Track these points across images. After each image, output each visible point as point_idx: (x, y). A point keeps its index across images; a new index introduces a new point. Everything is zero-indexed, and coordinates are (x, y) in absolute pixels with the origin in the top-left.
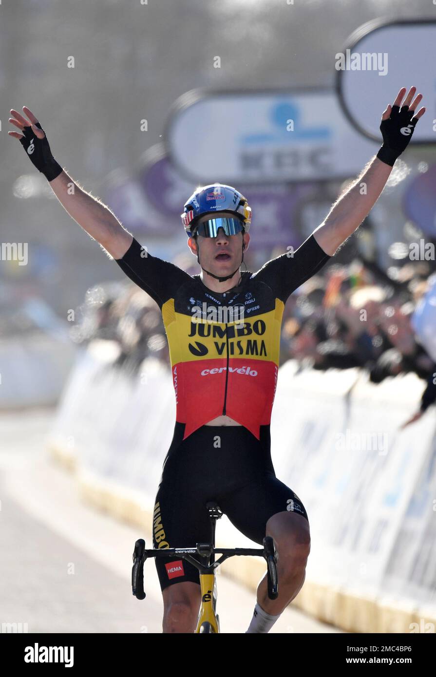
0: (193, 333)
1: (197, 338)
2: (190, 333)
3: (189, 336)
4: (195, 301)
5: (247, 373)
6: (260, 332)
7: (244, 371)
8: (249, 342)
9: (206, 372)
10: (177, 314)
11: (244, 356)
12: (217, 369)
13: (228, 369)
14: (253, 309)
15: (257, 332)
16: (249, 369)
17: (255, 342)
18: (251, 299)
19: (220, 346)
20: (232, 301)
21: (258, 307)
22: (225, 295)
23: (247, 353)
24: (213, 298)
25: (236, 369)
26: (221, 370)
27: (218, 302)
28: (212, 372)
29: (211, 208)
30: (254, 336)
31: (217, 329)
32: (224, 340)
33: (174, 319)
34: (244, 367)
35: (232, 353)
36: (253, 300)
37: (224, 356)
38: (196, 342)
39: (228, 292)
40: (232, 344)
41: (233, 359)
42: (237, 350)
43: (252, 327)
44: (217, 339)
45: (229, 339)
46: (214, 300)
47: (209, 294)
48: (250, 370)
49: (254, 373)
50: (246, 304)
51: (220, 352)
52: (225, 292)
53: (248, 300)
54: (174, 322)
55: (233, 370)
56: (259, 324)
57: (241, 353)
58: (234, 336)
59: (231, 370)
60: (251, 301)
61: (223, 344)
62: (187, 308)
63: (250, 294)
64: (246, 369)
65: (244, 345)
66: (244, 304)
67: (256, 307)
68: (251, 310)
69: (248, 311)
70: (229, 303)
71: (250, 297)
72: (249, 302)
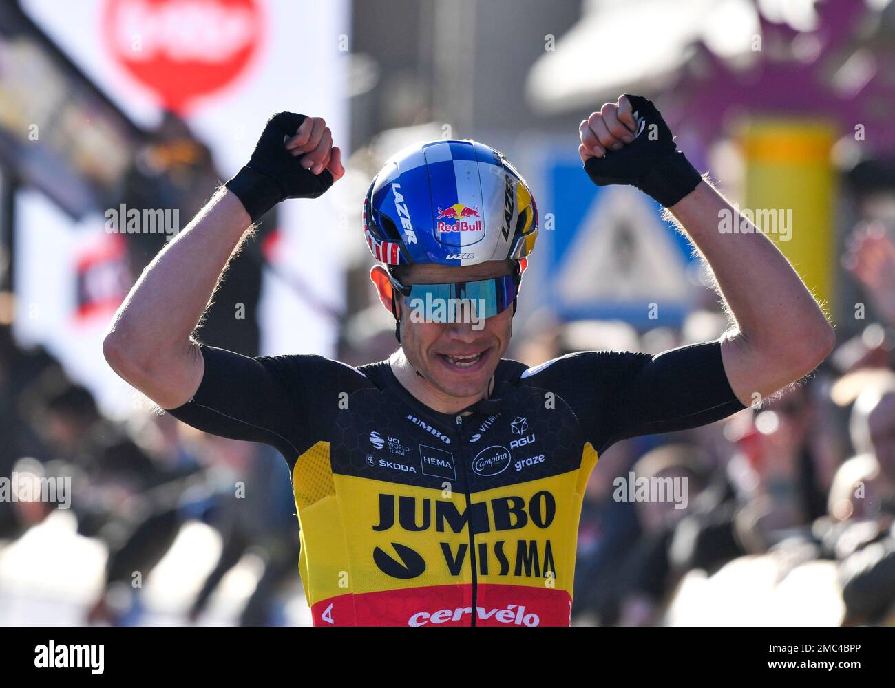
0: (385, 523)
1: (397, 533)
2: (377, 523)
3: (375, 528)
4: (382, 441)
5: (518, 622)
6: (544, 521)
7: (512, 615)
8: (521, 544)
9: (420, 620)
10: (337, 478)
11: (511, 580)
12: (448, 613)
13: (474, 611)
15: (537, 522)
16: (522, 609)
17: (534, 544)
18: (524, 435)
19: (454, 554)
20: (478, 436)
21: (541, 458)
22: (459, 420)
23: (518, 573)
24: (429, 428)
25: (494, 611)
26: (457, 615)
27: (443, 437)
28: (436, 619)
29: (448, 258)
30: (530, 532)
31: (446, 509)
32: (464, 537)
33: (332, 491)
34: (511, 607)
35: (485, 571)
36: (531, 439)
37: (465, 577)
38: (393, 544)
39: (467, 414)
40: (483, 547)
41: (487, 586)
42: (494, 564)
43: (526, 509)
44: (448, 535)
45: (475, 536)
46: (434, 432)
47: (420, 417)
48: (525, 614)
49: (532, 620)
50: (512, 447)
51: (455, 568)
52: (459, 413)
53: (518, 437)
54: (328, 498)
55: (487, 612)
56: (543, 499)
57: (504, 571)
58: (486, 530)
59: (482, 613)
60: (525, 441)
61: (462, 548)
62: (365, 462)
63: (524, 421)
64: (515, 611)
65: (511, 552)
66: (509, 447)
67: (536, 458)
68: (525, 463)
69: (518, 465)
70: (472, 441)
71: (522, 431)
72: (521, 442)
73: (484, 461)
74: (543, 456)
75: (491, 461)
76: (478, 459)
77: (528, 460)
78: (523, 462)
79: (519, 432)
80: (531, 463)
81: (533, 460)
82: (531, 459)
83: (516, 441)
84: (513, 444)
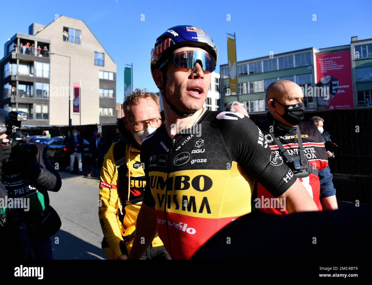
5: (184, 230)
6: (201, 188)
7: (181, 227)
11: (181, 212)
13: (167, 222)
14: (199, 161)
16: (186, 225)
18: (200, 148)
19: (161, 199)
20: (180, 147)
21: (205, 161)
25: (174, 224)
26: (163, 222)
27: (167, 149)
29: (193, 38)
30: (191, 192)
31: (160, 180)
32: (164, 192)
34: (181, 223)
35: (170, 207)
36: (202, 151)
43: (190, 182)
44: (159, 190)
45: (168, 191)
48: (188, 227)
49: (191, 231)
50: (192, 152)
53: (197, 149)
55: (171, 224)
56: (202, 179)
57: (178, 208)
58: (171, 189)
60: (199, 151)
63: (203, 141)
66: (190, 152)
67: (202, 160)
68: (196, 161)
69: (192, 161)
70: (176, 150)
71: (200, 146)
72: (198, 151)
73: (178, 159)
74: (206, 160)
75: (181, 159)
76: (176, 158)
77: (198, 160)
78: (195, 160)
79: (198, 146)
80: (199, 162)
81: (201, 161)
82: (199, 160)
83: (195, 150)
84: (193, 151)
